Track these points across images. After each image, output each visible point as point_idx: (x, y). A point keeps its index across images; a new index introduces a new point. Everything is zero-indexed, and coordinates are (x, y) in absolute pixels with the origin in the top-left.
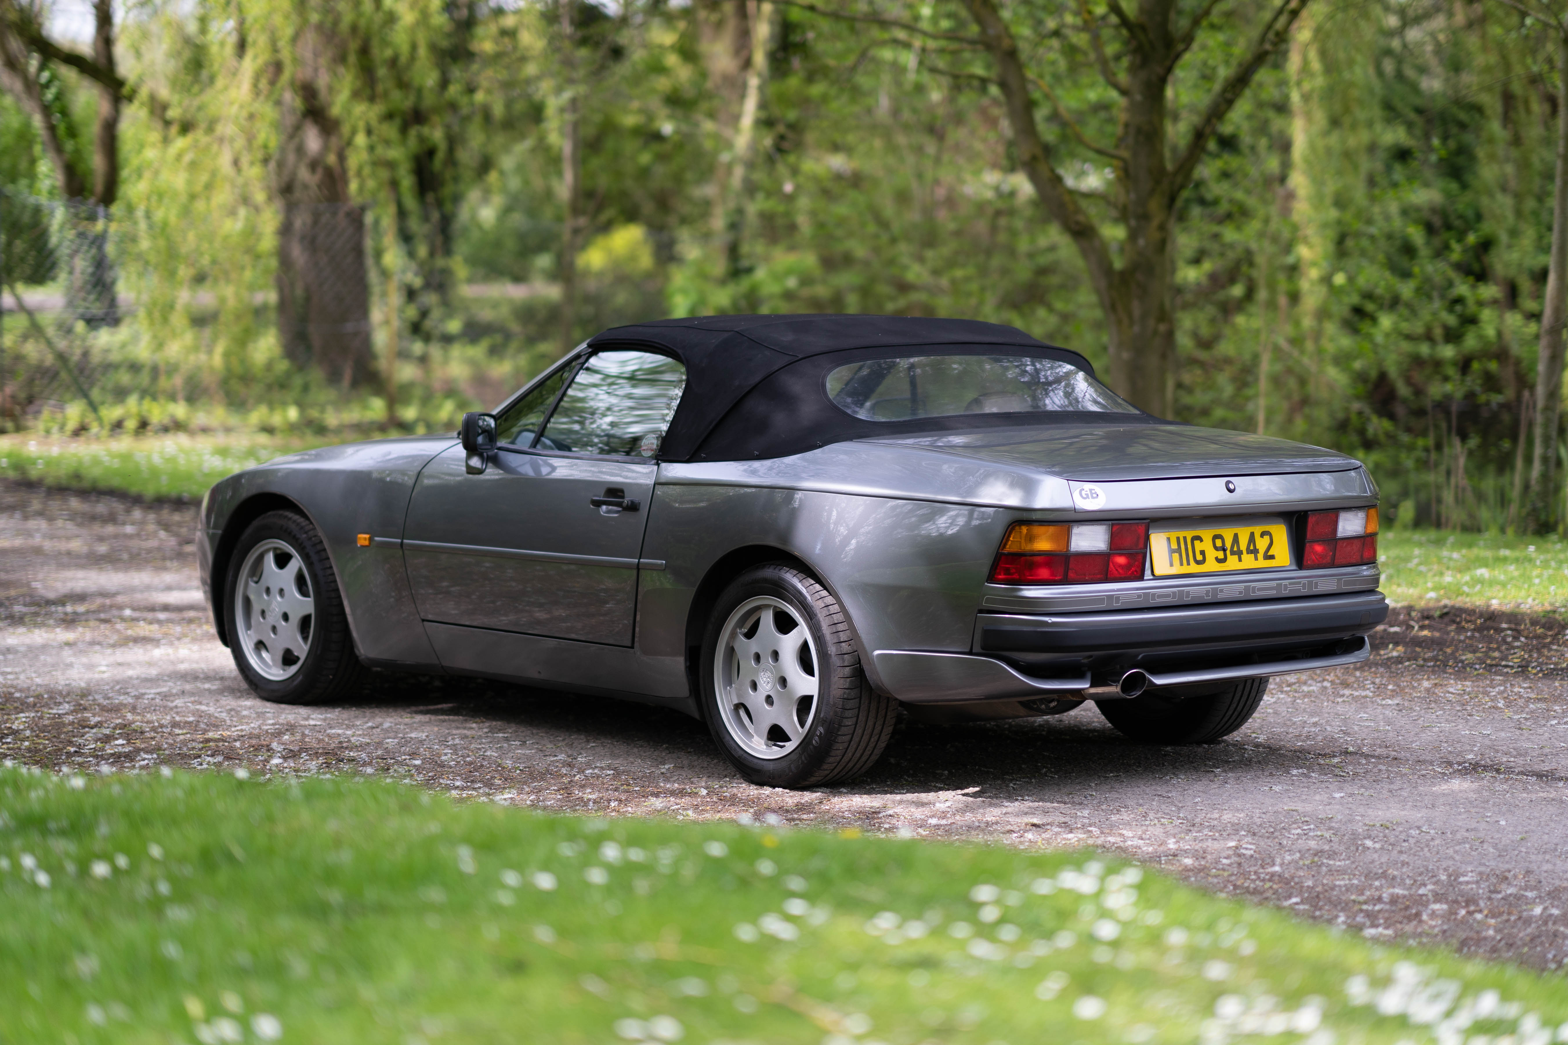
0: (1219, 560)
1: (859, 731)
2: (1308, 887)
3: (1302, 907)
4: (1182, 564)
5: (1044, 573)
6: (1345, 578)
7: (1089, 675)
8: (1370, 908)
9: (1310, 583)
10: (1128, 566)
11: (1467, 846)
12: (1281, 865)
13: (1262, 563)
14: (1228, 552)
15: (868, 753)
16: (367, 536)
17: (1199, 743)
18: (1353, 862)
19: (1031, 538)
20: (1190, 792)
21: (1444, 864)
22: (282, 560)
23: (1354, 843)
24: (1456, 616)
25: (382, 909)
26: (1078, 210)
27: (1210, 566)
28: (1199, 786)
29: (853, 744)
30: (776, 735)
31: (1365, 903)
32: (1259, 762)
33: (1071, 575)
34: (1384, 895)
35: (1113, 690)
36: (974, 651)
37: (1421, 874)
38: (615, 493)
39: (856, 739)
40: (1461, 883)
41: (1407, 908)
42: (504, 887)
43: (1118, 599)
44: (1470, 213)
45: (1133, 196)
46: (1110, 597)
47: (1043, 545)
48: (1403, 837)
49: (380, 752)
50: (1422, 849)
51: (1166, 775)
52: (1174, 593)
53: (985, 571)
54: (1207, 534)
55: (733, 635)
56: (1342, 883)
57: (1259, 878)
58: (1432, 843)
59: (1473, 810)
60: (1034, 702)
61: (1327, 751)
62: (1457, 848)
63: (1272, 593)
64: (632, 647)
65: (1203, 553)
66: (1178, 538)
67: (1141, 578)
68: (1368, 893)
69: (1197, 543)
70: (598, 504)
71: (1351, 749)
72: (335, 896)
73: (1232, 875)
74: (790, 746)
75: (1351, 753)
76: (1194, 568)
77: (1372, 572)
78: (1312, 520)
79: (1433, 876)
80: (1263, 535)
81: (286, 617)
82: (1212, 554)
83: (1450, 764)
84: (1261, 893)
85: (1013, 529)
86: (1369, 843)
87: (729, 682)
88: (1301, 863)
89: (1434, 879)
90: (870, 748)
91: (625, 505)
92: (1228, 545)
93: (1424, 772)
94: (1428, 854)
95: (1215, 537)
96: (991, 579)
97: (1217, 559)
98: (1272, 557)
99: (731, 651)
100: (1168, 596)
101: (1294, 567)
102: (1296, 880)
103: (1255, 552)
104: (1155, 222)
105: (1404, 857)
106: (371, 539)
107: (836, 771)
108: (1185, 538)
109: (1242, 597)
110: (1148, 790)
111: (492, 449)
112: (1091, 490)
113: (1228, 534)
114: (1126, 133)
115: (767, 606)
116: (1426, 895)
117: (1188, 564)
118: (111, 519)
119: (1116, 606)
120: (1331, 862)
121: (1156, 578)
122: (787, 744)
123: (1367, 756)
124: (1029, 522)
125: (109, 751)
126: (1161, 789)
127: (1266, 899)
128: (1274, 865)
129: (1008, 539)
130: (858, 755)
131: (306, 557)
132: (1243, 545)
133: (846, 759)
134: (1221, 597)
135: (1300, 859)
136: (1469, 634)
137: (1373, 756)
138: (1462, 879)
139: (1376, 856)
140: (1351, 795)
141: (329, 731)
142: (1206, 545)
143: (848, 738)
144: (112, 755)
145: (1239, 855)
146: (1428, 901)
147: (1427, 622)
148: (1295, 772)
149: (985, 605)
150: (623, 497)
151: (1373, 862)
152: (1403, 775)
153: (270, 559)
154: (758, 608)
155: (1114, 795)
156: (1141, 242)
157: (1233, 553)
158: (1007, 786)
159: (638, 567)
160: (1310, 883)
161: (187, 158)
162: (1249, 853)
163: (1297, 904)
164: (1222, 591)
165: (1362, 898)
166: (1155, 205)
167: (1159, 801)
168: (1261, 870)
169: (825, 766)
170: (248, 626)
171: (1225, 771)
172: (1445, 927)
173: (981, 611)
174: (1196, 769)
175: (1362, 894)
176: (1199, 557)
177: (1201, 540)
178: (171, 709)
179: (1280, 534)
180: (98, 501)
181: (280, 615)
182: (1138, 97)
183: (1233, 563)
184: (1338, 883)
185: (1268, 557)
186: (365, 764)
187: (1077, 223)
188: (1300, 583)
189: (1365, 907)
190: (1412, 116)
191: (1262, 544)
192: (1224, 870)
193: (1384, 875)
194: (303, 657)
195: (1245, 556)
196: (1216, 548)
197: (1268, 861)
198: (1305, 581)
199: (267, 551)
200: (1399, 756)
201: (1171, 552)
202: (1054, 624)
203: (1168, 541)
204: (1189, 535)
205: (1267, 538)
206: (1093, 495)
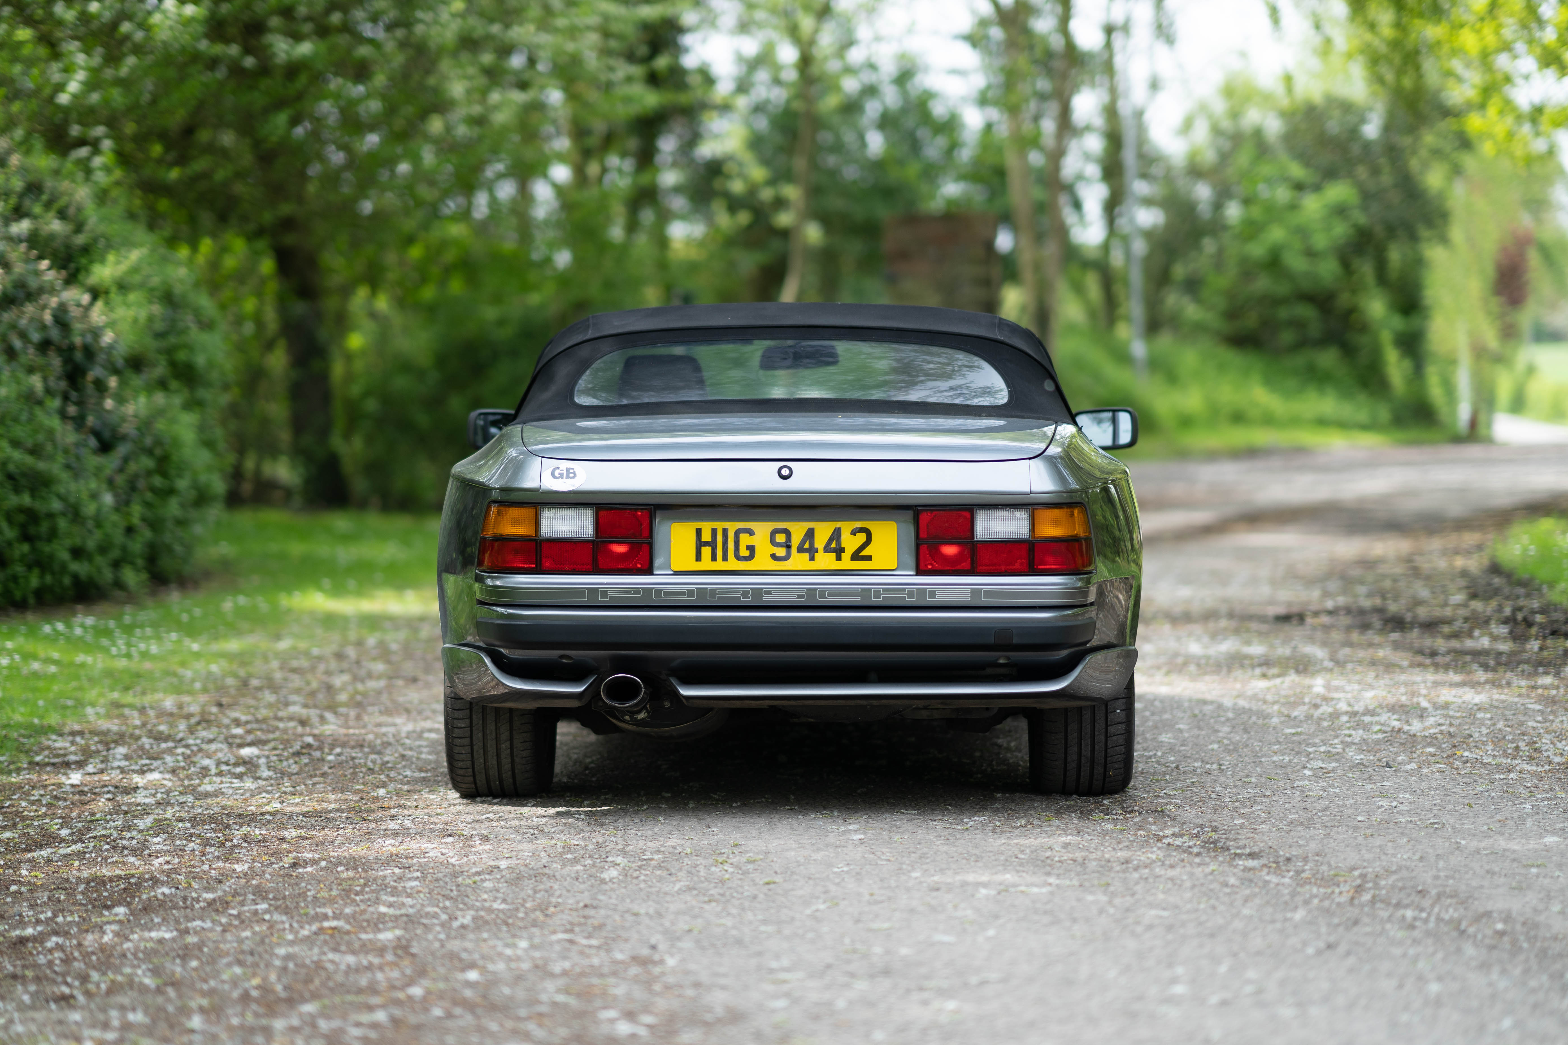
0: (774, 557)
4: (714, 559)
5: (517, 560)
10: (625, 559)
13: (850, 564)
14: (794, 550)
27: (762, 563)
33: (547, 564)
43: (606, 593)
46: (594, 591)
52: (694, 591)
54: (762, 530)
63: (855, 600)
65: (751, 548)
66: (714, 531)
67: (645, 571)
69: (744, 536)
76: (733, 565)
78: (925, 516)
80: (854, 533)
82: (764, 549)
85: (489, 511)
92: (796, 541)
95: (777, 532)
97: (772, 555)
98: (869, 558)
100: (683, 593)
101: (910, 572)
103: (839, 552)
108: (725, 531)
112: (568, 470)
113: (798, 530)
117: (725, 558)
119: (602, 601)
121: (670, 573)
132: (820, 543)
134: (767, 599)
142: (759, 539)
157: (800, 550)
164: (769, 592)
176: (744, 552)
177: (752, 534)
179: (888, 531)
183: (798, 562)
185: (859, 557)
188: (904, 590)
191: (851, 543)
195: (821, 555)
196: (776, 544)
201: (700, 544)
202: (510, 616)
203: (699, 532)
204: (733, 527)
205: (861, 538)
206: (570, 474)
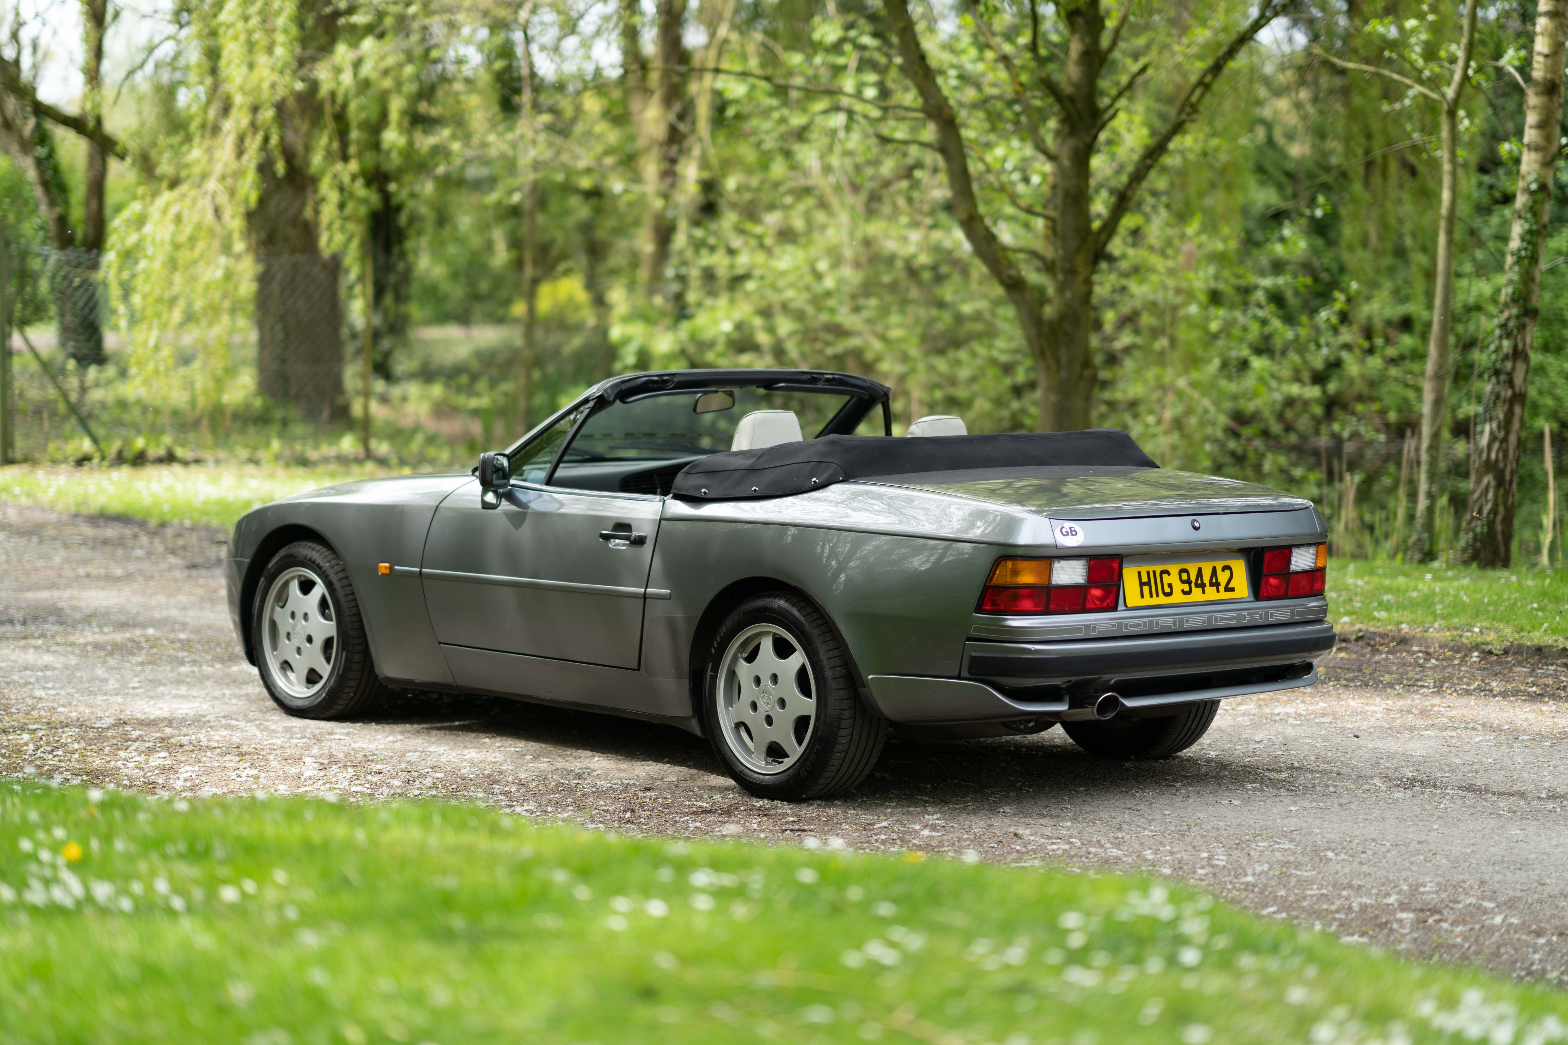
0: (1185, 593)
1: (853, 749)
2: (1282, 896)
3: (1279, 916)
4: (1151, 596)
5: (1027, 604)
6: (1297, 609)
7: (1067, 698)
8: (1343, 916)
9: (1266, 613)
10: (1102, 599)
11: (1422, 858)
12: (1254, 874)
13: (1223, 595)
14: (1193, 585)
15: (860, 768)
16: (387, 565)
17: (1156, 759)
18: (1319, 873)
19: (1015, 573)
20: (1157, 805)
21: (1404, 874)
22: (306, 587)
23: (1317, 854)
24: (1370, 639)
25: (504, 934)
26: (1011, 265)
27: (1177, 597)
28: (1164, 800)
29: (848, 761)
30: (775, 752)
31: (1337, 912)
32: (1215, 777)
33: (1052, 607)
34: (1354, 904)
35: (1089, 713)
36: (962, 675)
37: (1383, 885)
38: (622, 527)
39: (850, 755)
40: (1423, 893)
41: (1377, 917)
42: (615, 913)
43: (1094, 628)
44: (1334, 266)
45: (1061, 253)
46: (1087, 627)
47: (1027, 578)
48: (1360, 848)
49: (403, 766)
50: (1380, 861)
51: (1131, 789)
52: (1145, 623)
53: (974, 602)
54: (1174, 568)
55: (735, 660)
56: (1312, 892)
57: (1234, 887)
58: (1388, 855)
59: (1421, 824)
60: (1014, 722)
61: (1275, 766)
62: (1412, 859)
63: (1233, 623)
64: (638, 670)
65: (1170, 585)
66: (1148, 573)
67: (1114, 609)
68: (1338, 903)
69: (1165, 576)
70: (606, 538)
71: (1296, 764)
72: (458, 922)
73: (1209, 885)
74: (788, 763)
75: (1296, 768)
76: (1162, 600)
77: (1320, 603)
78: (1267, 556)
79: (1395, 887)
80: (1225, 568)
81: (310, 640)
82: (1178, 587)
83: (1388, 778)
84: (1239, 902)
85: (999, 564)
86: (1330, 854)
87: (729, 702)
88: (1271, 873)
89: (1396, 890)
90: (862, 763)
91: (632, 538)
92: (1193, 578)
93: (1366, 787)
94: (1386, 865)
95: (1182, 571)
96: (979, 609)
97: (1183, 591)
98: (1233, 590)
99: (732, 675)
100: (1140, 625)
101: (1252, 599)
102: (1270, 889)
103: (1217, 584)
104: (1081, 277)
105: (1365, 868)
106: (391, 568)
107: (831, 786)
108: (1154, 572)
109: (1206, 626)
110: (1117, 803)
111: (505, 485)
112: (1070, 528)
113: (1193, 568)
114: (1054, 195)
115: (766, 633)
116: (1392, 905)
117: (1157, 596)
118: (121, 542)
119: (1093, 634)
120: (1299, 873)
121: (1129, 609)
122: (786, 760)
123: (1311, 771)
124: (1013, 557)
125: (153, 764)
126: (1130, 803)
127: (1245, 907)
128: (1246, 875)
129: (994, 573)
130: (851, 770)
131: (329, 585)
132: (1206, 579)
133: (840, 774)
134: (1187, 626)
135: (1270, 870)
136: (1384, 656)
137: (1317, 772)
138: (1422, 889)
139: (1339, 867)
140: (1305, 809)
141: (353, 745)
142: (1173, 578)
143: (842, 755)
144: (157, 767)
145: (1213, 866)
146: (1395, 910)
147: (1344, 645)
148: (1249, 786)
149: (972, 633)
150: (630, 531)
151: (1337, 872)
152: (1349, 790)
153: (294, 586)
154: (759, 635)
155: (1087, 808)
156: (1068, 294)
157: (1197, 586)
158: (988, 799)
159: (645, 596)
160: (1282, 893)
161: (173, 210)
162: (1222, 863)
163: (1274, 913)
164: (1187, 621)
165: (1333, 908)
166: (1080, 261)
167: (1130, 814)
168: (1235, 881)
169: (821, 781)
170: (275, 647)
171: (1184, 785)
172: (1415, 935)
173: (969, 639)
174: (1158, 783)
175: (1333, 903)
176: (1167, 590)
177: (1169, 574)
178: (205, 723)
179: (1240, 568)
180: (106, 526)
181: (304, 638)
182: (1066, 163)
183: (1197, 595)
184: (1308, 892)
185: (1228, 589)
186: (392, 777)
187: (1010, 277)
188: (1257, 613)
189: (1338, 916)
190: (1283, 179)
191: (1223, 577)
192: (1202, 880)
193: (1350, 886)
194: (325, 676)
195: (1208, 589)
196: (1183, 582)
197: (1241, 871)
198: (1262, 612)
199: (293, 578)
200: (1341, 771)
201: (1142, 584)
202: (1037, 651)
203: (1139, 573)
204: (1158, 569)
205: (1227, 572)
206: (1073, 532)
